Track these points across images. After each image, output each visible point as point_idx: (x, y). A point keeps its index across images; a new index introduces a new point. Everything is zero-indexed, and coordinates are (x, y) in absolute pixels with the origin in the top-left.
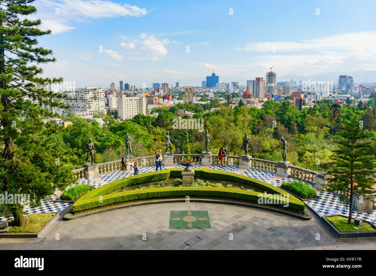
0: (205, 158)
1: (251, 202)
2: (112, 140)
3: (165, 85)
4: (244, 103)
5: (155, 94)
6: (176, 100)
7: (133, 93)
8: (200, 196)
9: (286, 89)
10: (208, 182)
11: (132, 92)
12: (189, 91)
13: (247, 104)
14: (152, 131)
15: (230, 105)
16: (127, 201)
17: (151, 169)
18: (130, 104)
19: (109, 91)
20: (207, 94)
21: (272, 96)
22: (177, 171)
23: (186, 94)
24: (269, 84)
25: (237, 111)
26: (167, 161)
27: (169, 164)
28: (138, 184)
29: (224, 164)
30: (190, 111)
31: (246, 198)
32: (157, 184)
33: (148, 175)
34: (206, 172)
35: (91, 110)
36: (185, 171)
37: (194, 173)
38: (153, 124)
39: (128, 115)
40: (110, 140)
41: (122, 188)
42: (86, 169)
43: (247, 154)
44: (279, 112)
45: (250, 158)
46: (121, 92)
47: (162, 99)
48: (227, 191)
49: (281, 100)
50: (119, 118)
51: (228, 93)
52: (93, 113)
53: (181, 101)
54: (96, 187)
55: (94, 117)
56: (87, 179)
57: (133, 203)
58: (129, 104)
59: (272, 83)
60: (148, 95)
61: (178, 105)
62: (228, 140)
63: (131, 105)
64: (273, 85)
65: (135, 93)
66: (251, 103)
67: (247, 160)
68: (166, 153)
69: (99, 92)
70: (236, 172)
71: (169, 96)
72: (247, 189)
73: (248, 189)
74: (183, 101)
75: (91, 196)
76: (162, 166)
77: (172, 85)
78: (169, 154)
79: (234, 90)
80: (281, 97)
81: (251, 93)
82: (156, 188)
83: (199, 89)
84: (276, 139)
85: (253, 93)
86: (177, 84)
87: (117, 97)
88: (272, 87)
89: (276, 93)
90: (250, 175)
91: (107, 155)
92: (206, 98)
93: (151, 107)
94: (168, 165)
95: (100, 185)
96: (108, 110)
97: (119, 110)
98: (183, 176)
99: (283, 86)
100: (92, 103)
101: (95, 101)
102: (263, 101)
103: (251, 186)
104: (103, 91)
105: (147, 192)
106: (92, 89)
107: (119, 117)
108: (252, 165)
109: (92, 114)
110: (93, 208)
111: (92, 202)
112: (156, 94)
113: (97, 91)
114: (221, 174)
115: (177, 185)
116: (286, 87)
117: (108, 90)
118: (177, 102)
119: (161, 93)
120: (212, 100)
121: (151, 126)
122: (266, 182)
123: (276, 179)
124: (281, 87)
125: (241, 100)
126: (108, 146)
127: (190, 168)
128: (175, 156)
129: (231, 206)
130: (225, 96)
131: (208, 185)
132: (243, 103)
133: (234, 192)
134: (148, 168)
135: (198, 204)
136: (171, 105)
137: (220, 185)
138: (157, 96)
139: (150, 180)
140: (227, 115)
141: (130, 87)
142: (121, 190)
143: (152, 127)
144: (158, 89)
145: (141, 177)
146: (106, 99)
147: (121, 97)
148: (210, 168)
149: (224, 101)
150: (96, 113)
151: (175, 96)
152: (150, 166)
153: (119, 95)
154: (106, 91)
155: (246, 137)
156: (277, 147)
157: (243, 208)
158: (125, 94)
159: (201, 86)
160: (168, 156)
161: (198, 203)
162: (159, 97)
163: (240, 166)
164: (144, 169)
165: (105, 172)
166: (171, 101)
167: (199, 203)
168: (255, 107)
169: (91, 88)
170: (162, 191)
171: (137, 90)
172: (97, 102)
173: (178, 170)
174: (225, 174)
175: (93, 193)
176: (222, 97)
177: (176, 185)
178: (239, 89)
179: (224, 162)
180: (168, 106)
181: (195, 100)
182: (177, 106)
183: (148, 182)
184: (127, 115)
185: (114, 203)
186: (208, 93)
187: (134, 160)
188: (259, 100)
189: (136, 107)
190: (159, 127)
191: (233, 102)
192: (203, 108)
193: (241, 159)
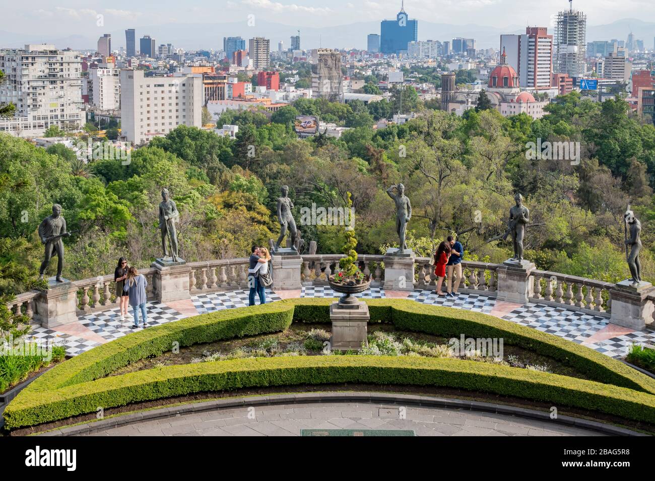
0: (395, 266)
1: (541, 407)
2: (98, 205)
3: (259, 43)
4: (492, 102)
5: (230, 70)
6: (292, 88)
7: (165, 67)
8: (388, 385)
9: (614, 61)
10: (408, 341)
11: (161, 63)
12: (330, 62)
13: (500, 105)
14: (220, 178)
15: (451, 106)
16: (167, 398)
17: (232, 297)
18: (156, 98)
19: (93, 58)
20: (382, 72)
21: (575, 82)
22: (315, 308)
23: (322, 71)
24: (564, 46)
25: (470, 126)
26: (281, 274)
27: (288, 283)
28: (199, 344)
29: (453, 286)
30: (331, 121)
31: (527, 393)
32: (255, 346)
33: (229, 318)
34: (403, 310)
35: (41, 112)
36: (342, 307)
37: (368, 315)
38: (224, 158)
39: (148, 131)
40: (94, 203)
41: (151, 358)
42: (42, 297)
43: (520, 259)
44: (596, 131)
45: (531, 270)
46: (130, 62)
47: (250, 86)
48: (468, 372)
49: (601, 94)
50: (124, 138)
51: (443, 70)
52: (46, 124)
53: (306, 91)
54: (72, 351)
55: (48, 135)
56: (41, 326)
57: (185, 405)
58: (152, 99)
59: (575, 44)
60: (209, 71)
61: (297, 104)
62: (445, 209)
63: (160, 102)
64: (576, 49)
65: (171, 66)
66: (512, 101)
67: (522, 275)
68: (280, 250)
69: (64, 60)
70: (490, 311)
71: (270, 75)
72: (527, 366)
73: (531, 364)
74: (313, 91)
75: (60, 380)
76: (266, 291)
77: (280, 45)
78: (289, 254)
79: (461, 63)
80: (601, 85)
81: (513, 72)
82: (252, 357)
83: (358, 57)
84: (587, 210)
85: (519, 71)
86: (296, 41)
87: (117, 75)
88: (572, 55)
89: (586, 73)
90: (532, 321)
91: (85, 248)
92: (381, 85)
93: (217, 108)
94: (284, 287)
95: (85, 346)
96: (90, 114)
97: (123, 113)
98: (334, 323)
99: (606, 54)
100: (42, 91)
101: (51, 86)
102: (546, 95)
103: (539, 355)
104: (77, 57)
105: (230, 370)
106: (45, 52)
107: (123, 135)
108: (536, 292)
109: (42, 126)
110: (67, 418)
111: (64, 400)
112: (234, 69)
113: (59, 57)
114: (447, 316)
115: (315, 348)
116: (614, 56)
117: (90, 56)
118: (294, 93)
119: (247, 67)
120: (398, 91)
121: (217, 163)
122: (582, 344)
123: (611, 333)
124: (599, 55)
125: (482, 94)
126: (88, 223)
127: (354, 299)
128: (305, 259)
129: (483, 418)
130: (435, 78)
131: (408, 351)
132: (489, 101)
133: (491, 373)
134: (224, 295)
135: (383, 409)
136: (277, 103)
137: (444, 352)
138: (236, 76)
139: (233, 332)
140: (439, 134)
141: (157, 49)
142: (147, 362)
143: (221, 167)
144: (240, 54)
145: (209, 322)
146: (86, 82)
147: (131, 77)
148: (410, 296)
149: (432, 95)
150: (55, 123)
151: (288, 76)
152: (230, 288)
153: (124, 73)
154: (84, 59)
155: (518, 206)
156: (591, 233)
157: (519, 424)
158: (140, 67)
159: (366, 50)
160: (284, 258)
161: (381, 406)
162: (242, 78)
163: (500, 294)
164: (212, 299)
165: (98, 305)
166: (276, 90)
167: (386, 406)
168: (524, 113)
169: (42, 48)
170: (274, 367)
171: (176, 57)
172: (58, 89)
173: (319, 305)
174: (461, 318)
175: (66, 370)
176: (426, 81)
177: (313, 348)
178: (477, 61)
179: (453, 280)
180: (267, 105)
181: (349, 91)
182: (295, 106)
183: (227, 340)
184: (145, 130)
185: (129, 404)
186: (385, 68)
187: (182, 270)
188: (535, 92)
189: (174, 108)
190: (240, 168)
191: (460, 98)
192: (371, 113)
193: (503, 272)
